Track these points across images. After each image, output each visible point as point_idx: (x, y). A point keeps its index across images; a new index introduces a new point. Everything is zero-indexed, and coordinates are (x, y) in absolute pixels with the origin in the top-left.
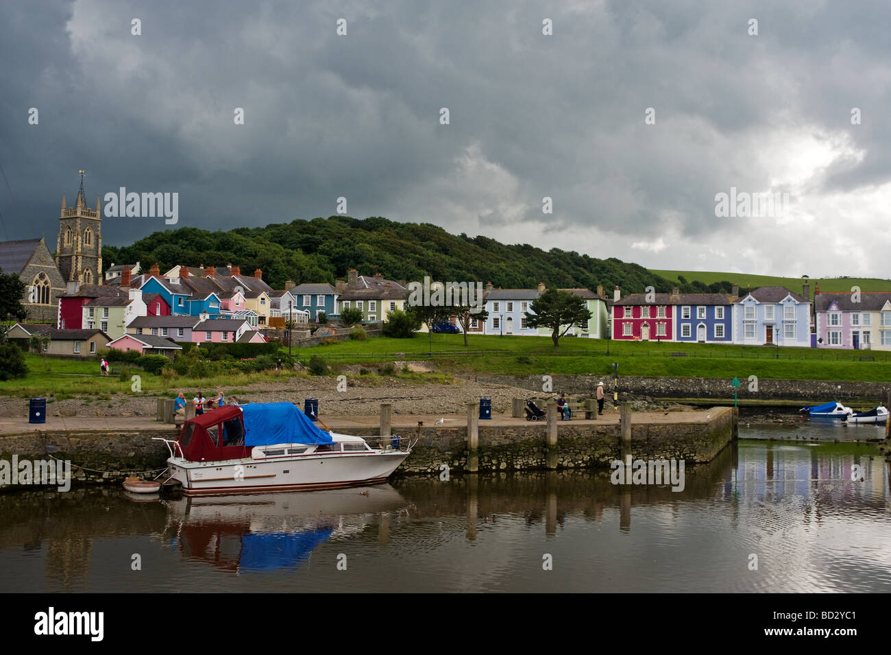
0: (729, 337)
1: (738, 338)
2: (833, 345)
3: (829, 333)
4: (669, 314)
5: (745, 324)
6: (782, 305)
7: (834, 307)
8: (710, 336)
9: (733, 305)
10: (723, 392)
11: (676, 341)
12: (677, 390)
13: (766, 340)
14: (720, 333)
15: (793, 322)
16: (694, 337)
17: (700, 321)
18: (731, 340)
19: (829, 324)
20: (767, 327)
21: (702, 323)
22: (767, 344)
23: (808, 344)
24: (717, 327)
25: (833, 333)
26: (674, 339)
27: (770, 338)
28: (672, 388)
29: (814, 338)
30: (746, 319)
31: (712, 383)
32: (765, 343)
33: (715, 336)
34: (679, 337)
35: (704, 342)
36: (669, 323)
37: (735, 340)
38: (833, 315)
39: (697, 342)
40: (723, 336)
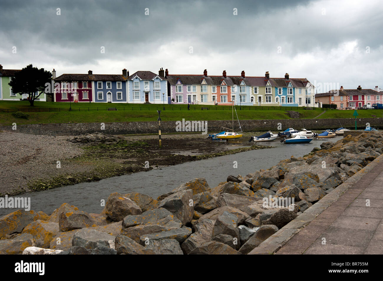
0: (125, 99)
1: (130, 100)
2: (179, 103)
3: (177, 96)
4: (90, 86)
5: (134, 92)
6: (153, 81)
7: (179, 83)
8: (114, 99)
9: (127, 81)
10: (149, 130)
11: (94, 102)
12: (123, 130)
13: (145, 101)
14: (119, 97)
15: (159, 90)
16: (105, 100)
17: (108, 90)
18: (126, 101)
19: (177, 91)
20: (146, 93)
21: (109, 92)
22: (146, 103)
23: (166, 102)
24: (118, 94)
25: (179, 96)
26: (94, 101)
27: (147, 100)
28: (120, 129)
29: (169, 99)
30: (134, 89)
31: (143, 125)
32: (145, 102)
33: (117, 99)
34: (96, 100)
35: (111, 102)
36: (90, 92)
37: (129, 101)
38: (179, 87)
39: (107, 102)
40: (122, 99)
